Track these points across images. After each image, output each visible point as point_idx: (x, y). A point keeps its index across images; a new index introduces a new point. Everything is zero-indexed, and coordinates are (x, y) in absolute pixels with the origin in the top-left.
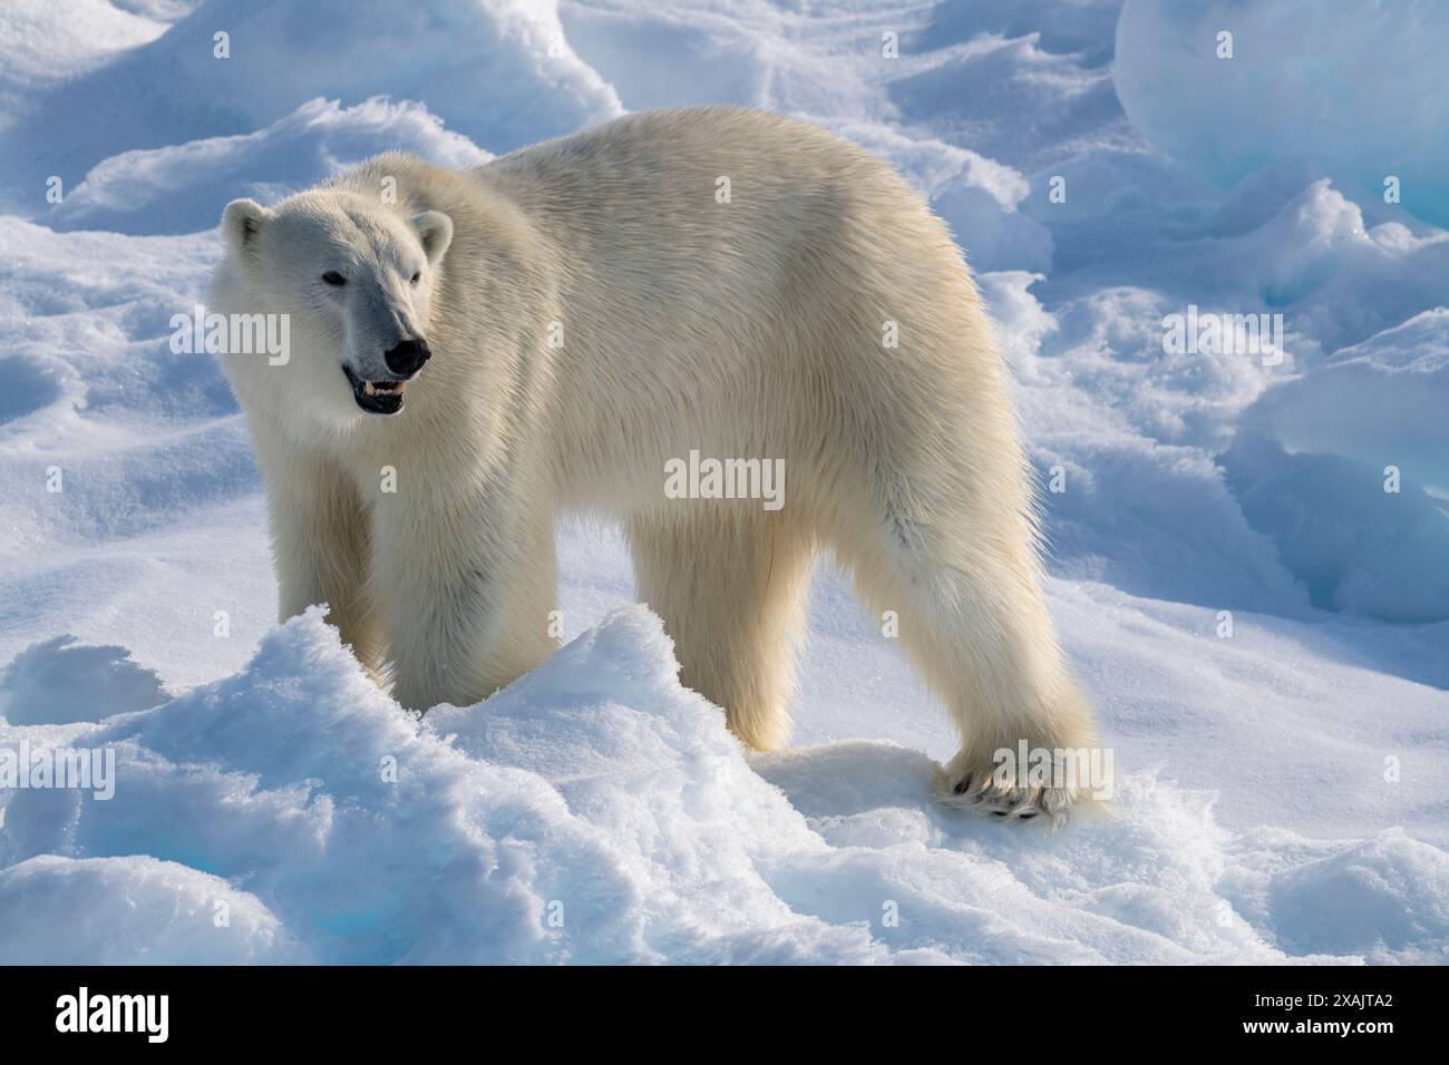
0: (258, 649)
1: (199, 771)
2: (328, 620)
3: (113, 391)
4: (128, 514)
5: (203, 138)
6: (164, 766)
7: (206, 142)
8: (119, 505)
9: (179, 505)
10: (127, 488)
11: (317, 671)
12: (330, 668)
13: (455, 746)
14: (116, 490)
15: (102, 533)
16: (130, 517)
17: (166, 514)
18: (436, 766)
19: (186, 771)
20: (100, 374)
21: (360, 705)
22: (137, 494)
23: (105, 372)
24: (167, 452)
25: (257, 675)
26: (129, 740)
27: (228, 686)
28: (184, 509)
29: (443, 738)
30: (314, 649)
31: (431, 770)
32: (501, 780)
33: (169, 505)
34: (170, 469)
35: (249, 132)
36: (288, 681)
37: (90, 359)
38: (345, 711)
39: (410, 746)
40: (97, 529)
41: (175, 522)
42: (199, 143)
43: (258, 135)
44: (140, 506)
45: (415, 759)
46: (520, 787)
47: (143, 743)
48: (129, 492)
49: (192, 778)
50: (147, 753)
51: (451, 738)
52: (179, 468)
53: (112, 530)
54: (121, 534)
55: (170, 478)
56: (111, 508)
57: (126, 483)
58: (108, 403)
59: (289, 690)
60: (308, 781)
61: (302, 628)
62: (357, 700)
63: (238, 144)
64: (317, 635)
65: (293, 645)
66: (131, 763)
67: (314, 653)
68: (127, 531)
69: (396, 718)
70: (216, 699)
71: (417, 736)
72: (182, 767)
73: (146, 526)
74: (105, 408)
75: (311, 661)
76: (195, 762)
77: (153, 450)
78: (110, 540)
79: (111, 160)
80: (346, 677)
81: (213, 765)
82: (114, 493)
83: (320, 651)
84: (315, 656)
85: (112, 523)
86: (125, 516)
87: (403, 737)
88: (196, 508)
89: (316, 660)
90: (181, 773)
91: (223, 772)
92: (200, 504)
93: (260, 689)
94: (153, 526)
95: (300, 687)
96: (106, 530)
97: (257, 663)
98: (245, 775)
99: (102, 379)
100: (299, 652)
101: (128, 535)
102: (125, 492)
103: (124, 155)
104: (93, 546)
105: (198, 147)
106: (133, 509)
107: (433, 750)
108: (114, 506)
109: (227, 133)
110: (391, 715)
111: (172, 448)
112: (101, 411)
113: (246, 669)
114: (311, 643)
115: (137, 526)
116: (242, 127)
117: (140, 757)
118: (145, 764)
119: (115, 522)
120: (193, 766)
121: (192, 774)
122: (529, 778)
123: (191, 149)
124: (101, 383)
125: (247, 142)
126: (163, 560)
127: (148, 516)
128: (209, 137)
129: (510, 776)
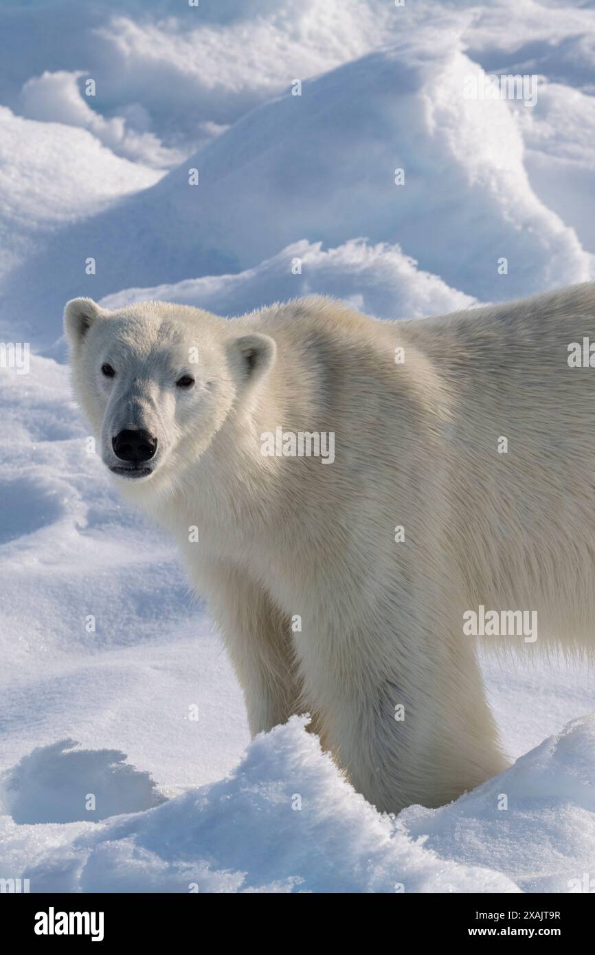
0: (246, 755)
1: (190, 869)
2: (309, 729)
3: (111, 511)
4: (125, 625)
5: (195, 277)
6: (158, 863)
7: (199, 281)
8: (116, 616)
9: (171, 617)
10: (124, 602)
11: (300, 775)
12: (311, 774)
13: (426, 846)
14: (114, 602)
15: (101, 640)
16: (126, 628)
17: (160, 625)
18: (409, 866)
19: (177, 869)
20: (99, 495)
21: (339, 808)
22: (133, 607)
23: (104, 493)
24: (161, 568)
25: (244, 780)
26: (126, 839)
27: (218, 790)
28: (176, 621)
29: (415, 839)
30: (296, 755)
31: (405, 869)
32: (469, 879)
33: (161, 617)
34: (163, 584)
35: (236, 271)
36: (273, 785)
37: (91, 481)
38: (325, 813)
39: (385, 846)
40: (96, 639)
41: (168, 632)
42: (192, 281)
43: (246, 274)
44: (135, 617)
45: (389, 859)
46: (486, 885)
47: (138, 843)
48: (125, 604)
49: (184, 874)
50: (142, 851)
51: (423, 839)
52: (171, 582)
53: (109, 640)
54: (118, 643)
55: (163, 591)
56: (109, 620)
57: (122, 596)
58: (107, 522)
59: (272, 793)
60: (290, 879)
61: (286, 736)
62: (335, 803)
63: (227, 283)
64: (299, 742)
65: (277, 752)
66: (128, 861)
67: (296, 759)
68: (123, 641)
69: (372, 820)
70: (206, 801)
71: (392, 837)
72: (175, 864)
73: (141, 637)
74: (104, 526)
75: (293, 767)
76: (186, 860)
77: (148, 565)
78: (107, 650)
79: (110, 297)
80: (327, 781)
81: (203, 863)
82: (111, 605)
83: (301, 758)
84: (297, 762)
85: (109, 633)
86: (121, 628)
87: (378, 838)
88: (187, 620)
89: (299, 765)
90: (173, 870)
91: (212, 869)
92: (190, 616)
93: (246, 792)
94: (148, 636)
95: (283, 791)
96: (104, 640)
97: (244, 768)
98: (232, 873)
99: (101, 500)
100: (282, 758)
101: (125, 644)
102: (122, 605)
103: (122, 293)
104: (92, 654)
105: (193, 285)
106: (129, 621)
107: (405, 851)
108: (112, 617)
109: (217, 272)
110: (367, 818)
111: (165, 564)
112: (100, 529)
113: (233, 774)
114: (293, 750)
115: (132, 636)
116: (231, 266)
117: (136, 855)
118: (140, 862)
119: (113, 632)
120: (184, 864)
121: (184, 871)
122: (494, 878)
123: (185, 287)
124: (101, 503)
125: (236, 281)
126: (156, 668)
127: (142, 627)
128: (200, 277)
129: (477, 875)
